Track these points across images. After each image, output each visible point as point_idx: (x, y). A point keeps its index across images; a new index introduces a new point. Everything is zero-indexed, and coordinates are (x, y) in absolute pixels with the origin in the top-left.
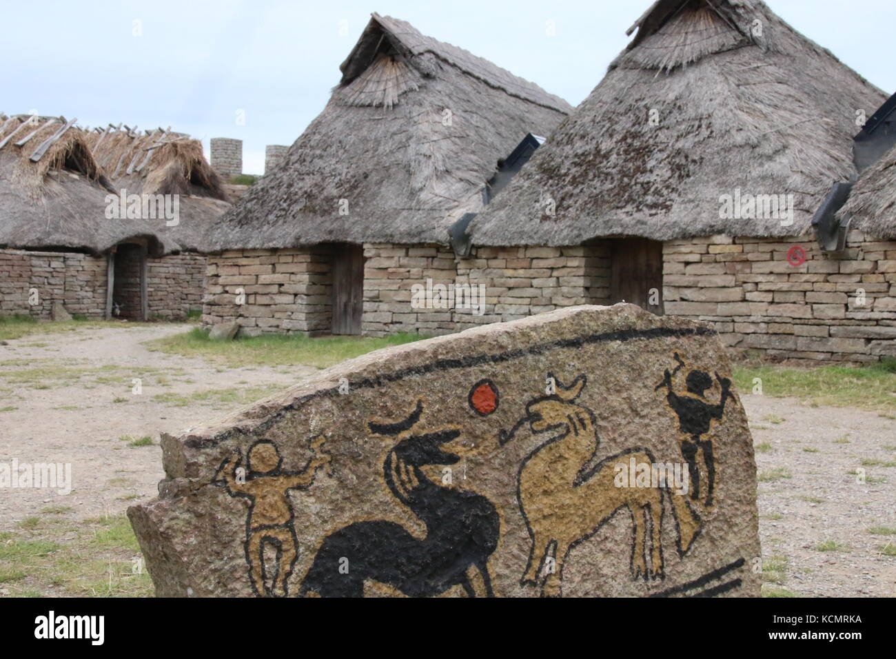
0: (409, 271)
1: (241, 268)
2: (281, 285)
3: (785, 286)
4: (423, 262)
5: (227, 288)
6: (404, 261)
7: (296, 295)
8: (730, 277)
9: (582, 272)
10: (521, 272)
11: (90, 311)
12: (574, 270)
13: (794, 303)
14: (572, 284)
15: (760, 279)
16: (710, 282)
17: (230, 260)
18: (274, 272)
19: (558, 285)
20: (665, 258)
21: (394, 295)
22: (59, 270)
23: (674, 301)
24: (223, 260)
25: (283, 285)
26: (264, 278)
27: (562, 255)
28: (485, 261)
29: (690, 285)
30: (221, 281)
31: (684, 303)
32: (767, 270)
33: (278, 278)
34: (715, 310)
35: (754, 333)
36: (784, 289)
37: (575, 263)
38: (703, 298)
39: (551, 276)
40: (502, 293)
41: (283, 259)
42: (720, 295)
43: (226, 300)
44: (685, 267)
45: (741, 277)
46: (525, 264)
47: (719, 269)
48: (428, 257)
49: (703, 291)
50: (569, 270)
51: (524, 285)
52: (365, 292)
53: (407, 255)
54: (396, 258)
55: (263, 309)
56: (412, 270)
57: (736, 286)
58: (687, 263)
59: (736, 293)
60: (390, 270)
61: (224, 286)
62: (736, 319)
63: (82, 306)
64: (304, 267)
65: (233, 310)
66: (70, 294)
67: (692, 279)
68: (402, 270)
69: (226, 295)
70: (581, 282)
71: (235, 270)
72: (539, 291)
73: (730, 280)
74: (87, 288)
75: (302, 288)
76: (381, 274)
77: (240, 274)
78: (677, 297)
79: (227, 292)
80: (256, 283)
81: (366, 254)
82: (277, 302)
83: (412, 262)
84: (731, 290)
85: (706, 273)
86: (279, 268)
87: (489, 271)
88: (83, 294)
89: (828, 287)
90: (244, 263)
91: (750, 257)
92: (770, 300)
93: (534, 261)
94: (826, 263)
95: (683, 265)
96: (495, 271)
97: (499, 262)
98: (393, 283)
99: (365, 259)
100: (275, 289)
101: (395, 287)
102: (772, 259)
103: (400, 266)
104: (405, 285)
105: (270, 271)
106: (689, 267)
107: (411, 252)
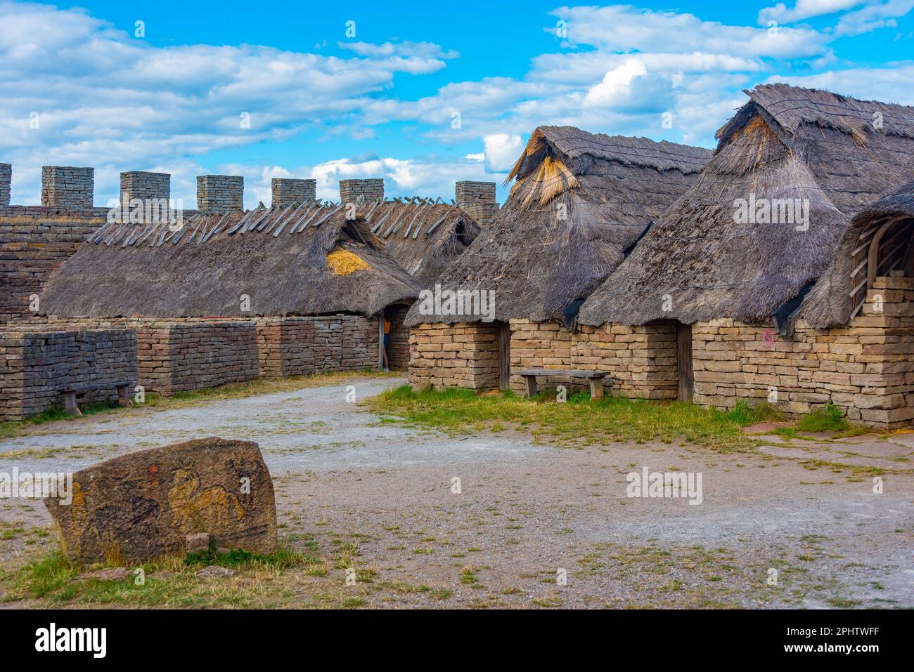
0: (541, 342)
1: (432, 338)
2: (458, 352)
3: (763, 361)
4: (551, 335)
5: (423, 354)
6: (537, 334)
7: (468, 360)
8: (732, 353)
9: (646, 346)
10: (609, 344)
11: (364, 364)
12: (641, 344)
13: (770, 374)
14: (641, 355)
15: (750, 355)
16: (721, 356)
17: (424, 332)
18: (453, 342)
19: (632, 356)
20: (694, 337)
21: (531, 361)
22: (336, 330)
23: (700, 370)
24: (419, 332)
25: (459, 352)
26: (447, 346)
27: (634, 332)
28: (587, 335)
29: (709, 358)
30: (418, 348)
31: (706, 372)
32: (753, 348)
33: (456, 346)
34: (724, 379)
35: (747, 397)
36: (763, 363)
37: (640, 338)
38: (717, 369)
39: (628, 349)
40: (598, 361)
41: (458, 331)
42: (728, 367)
43: (423, 363)
44: (706, 344)
45: (739, 353)
46: (611, 339)
47: (726, 346)
48: (554, 331)
49: (717, 363)
50: (637, 344)
51: (611, 355)
52: (511, 359)
53: (539, 329)
54: (532, 332)
55: (447, 370)
56: (543, 341)
57: (736, 360)
58: (707, 341)
59: (736, 366)
60: (528, 341)
61: (420, 352)
62: (738, 385)
63: (358, 360)
64: (472, 338)
65: (427, 371)
66: (346, 350)
67: (710, 353)
68: (537, 341)
69: (422, 359)
70: (645, 353)
71: (427, 340)
72: (620, 360)
73: (732, 355)
74: (361, 345)
75: (471, 355)
76: (522, 344)
77: (431, 343)
78: (702, 368)
79: (423, 357)
80: (442, 350)
81: (512, 328)
82: (456, 365)
83: (543, 335)
84: (734, 362)
85: (718, 349)
86: (457, 338)
87: (590, 343)
88: (358, 349)
89: (787, 362)
90: (433, 334)
91: (743, 337)
92: (756, 371)
93: (617, 336)
94: (786, 344)
95: (704, 342)
96: (594, 343)
97: (595, 337)
98: (530, 352)
99: (511, 332)
100: (453, 355)
101: (531, 355)
102: (755, 340)
103: (535, 338)
104: (539, 353)
105: (450, 340)
106: (709, 344)
107: (542, 327)
